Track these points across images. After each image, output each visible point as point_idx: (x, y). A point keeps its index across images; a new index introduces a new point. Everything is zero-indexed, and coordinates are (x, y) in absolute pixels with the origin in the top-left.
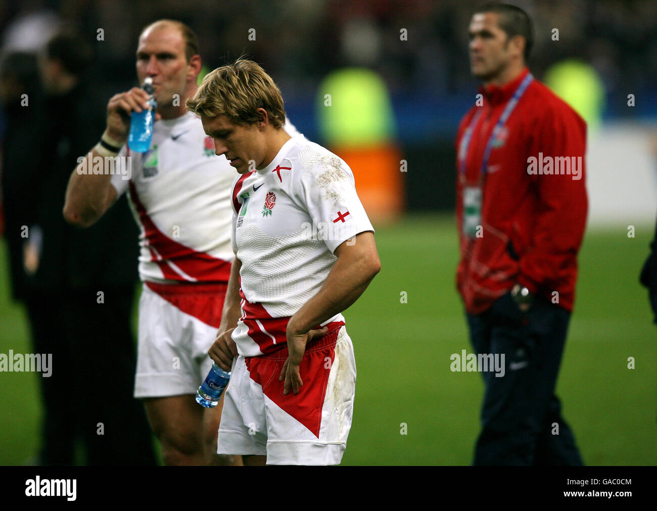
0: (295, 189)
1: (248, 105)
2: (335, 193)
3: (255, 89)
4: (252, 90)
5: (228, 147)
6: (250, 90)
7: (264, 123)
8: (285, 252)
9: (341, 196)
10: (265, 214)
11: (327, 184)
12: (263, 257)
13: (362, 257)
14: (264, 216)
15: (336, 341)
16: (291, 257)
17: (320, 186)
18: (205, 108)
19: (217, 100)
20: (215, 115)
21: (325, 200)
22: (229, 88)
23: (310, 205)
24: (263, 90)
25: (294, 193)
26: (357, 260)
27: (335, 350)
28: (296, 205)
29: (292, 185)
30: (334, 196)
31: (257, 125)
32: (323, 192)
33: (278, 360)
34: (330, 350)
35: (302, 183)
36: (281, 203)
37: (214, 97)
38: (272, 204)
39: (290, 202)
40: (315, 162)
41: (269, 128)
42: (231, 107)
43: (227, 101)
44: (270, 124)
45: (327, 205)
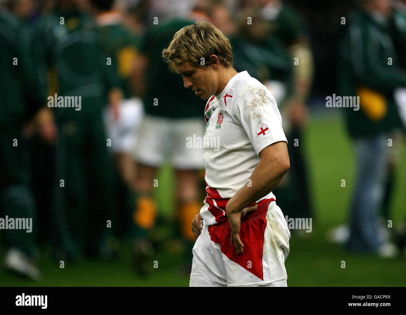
0: (233, 112)
1: (203, 53)
2: (259, 114)
3: (209, 42)
4: (206, 42)
5: (193, 83)
6: (205, 43)
7: (217, 64)
8: (229, 154)
9: (263, 116)
10: (217, 128)
11: (254, 108)
12: (216, 157)
13: (275, 159)
14: (216, 129)
15: (266, 212)
16: (234, 157)
17: (249, 109)
18: (175, 57)
19: (182, 51)
20: (182, 61)
21: (253, 119)
22: (190, 42)
23: (244, 123)
24: (214, 42)
25: (233, 114)
26: (272, 161)
27: (267, 218)
28: (235, 122)
29: (232, 108)
30: (259, 116)
31: (211, 66)
32: (252, 113)
33: (227, 226)
34: (263, 218)
35: (238, 107)
36: (226, 120)
37: (180, 49)
38: (221, 121)
39: (231, 120)
40: (247, 92)
41: (221, 67)
42: (192, 55)
43: (189, 51)
44: (221, 64)
45: (254, 123)
